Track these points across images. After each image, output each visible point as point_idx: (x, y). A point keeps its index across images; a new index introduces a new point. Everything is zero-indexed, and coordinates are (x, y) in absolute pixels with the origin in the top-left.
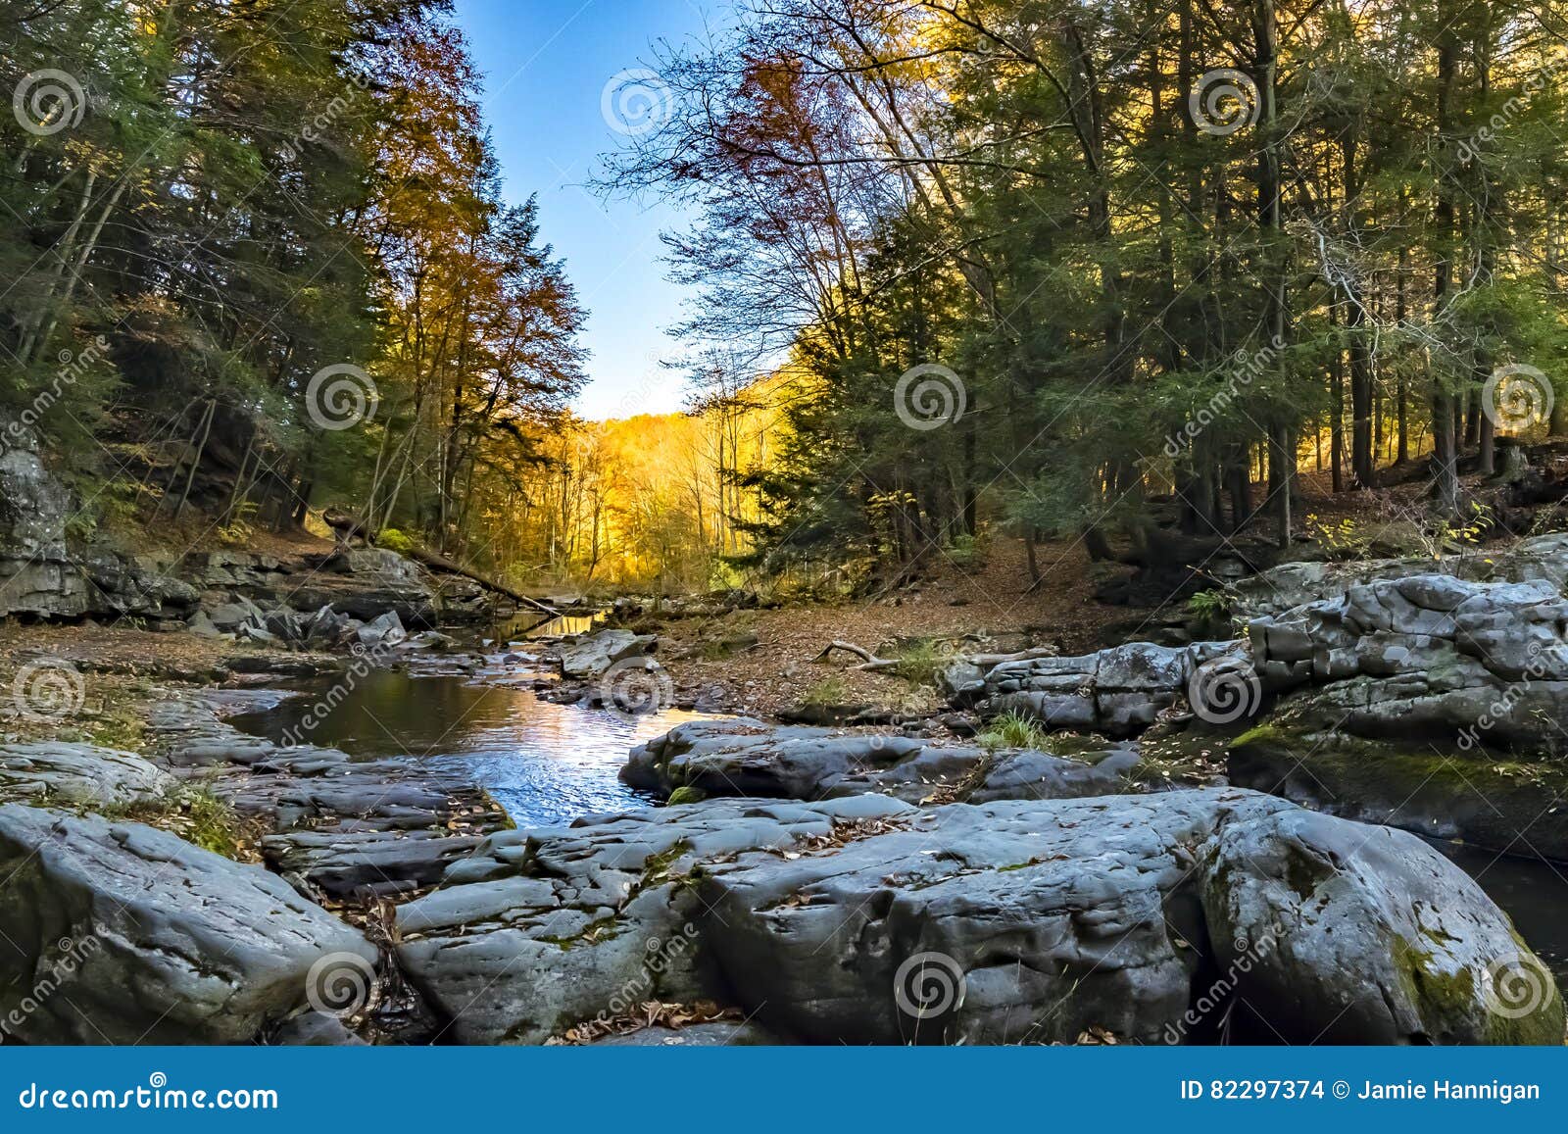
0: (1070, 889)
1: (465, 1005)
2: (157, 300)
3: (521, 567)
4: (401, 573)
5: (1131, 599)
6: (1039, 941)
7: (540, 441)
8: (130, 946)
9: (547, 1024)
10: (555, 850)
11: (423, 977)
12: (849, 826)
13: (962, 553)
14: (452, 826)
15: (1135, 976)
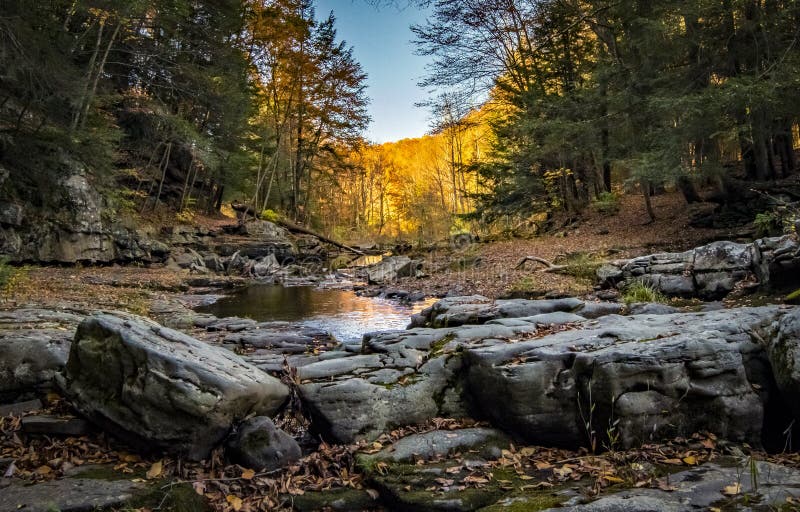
0: (683, 348)
1: (336, 416)
2: (137, 91)
3: (341, 230)
4: (275, 233)
5: (715, 223)
6: (666, 378)
7: (347, 156)
8: (166, 378)
9: (381, 427)
10: (379, 339)
11: (313, 402)
12: (546, 328)
13: (604, 203)
14: (316, 352)
15: (727, 401)
